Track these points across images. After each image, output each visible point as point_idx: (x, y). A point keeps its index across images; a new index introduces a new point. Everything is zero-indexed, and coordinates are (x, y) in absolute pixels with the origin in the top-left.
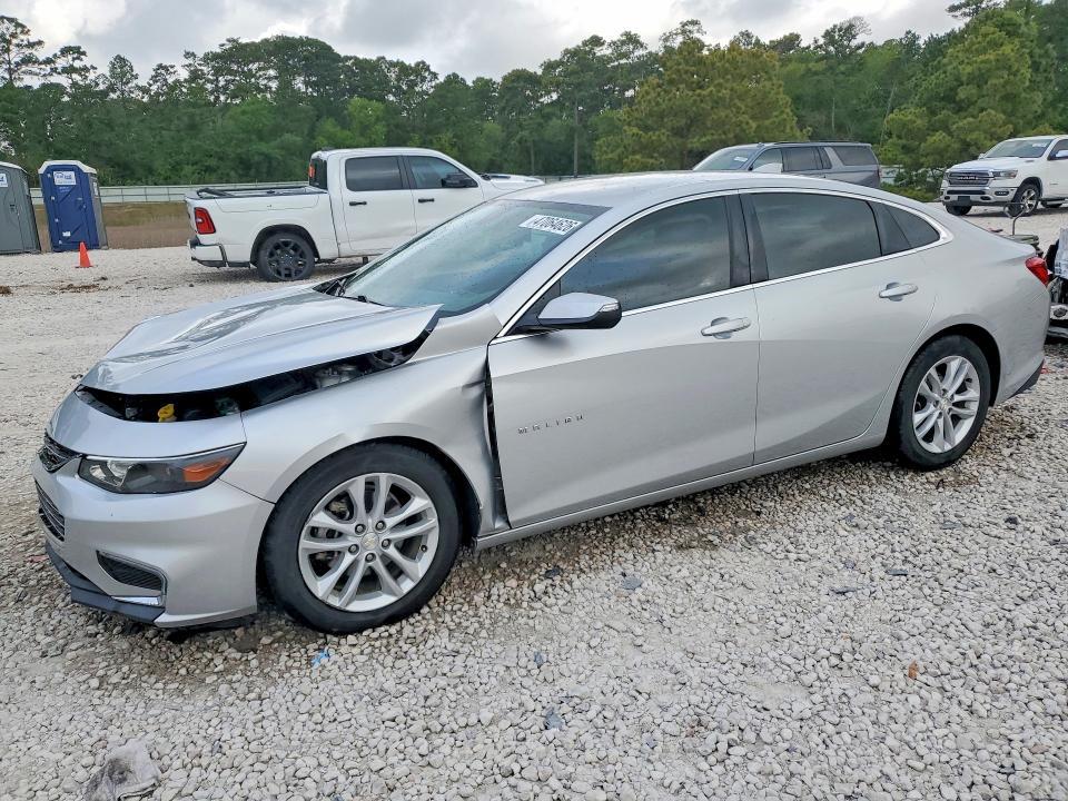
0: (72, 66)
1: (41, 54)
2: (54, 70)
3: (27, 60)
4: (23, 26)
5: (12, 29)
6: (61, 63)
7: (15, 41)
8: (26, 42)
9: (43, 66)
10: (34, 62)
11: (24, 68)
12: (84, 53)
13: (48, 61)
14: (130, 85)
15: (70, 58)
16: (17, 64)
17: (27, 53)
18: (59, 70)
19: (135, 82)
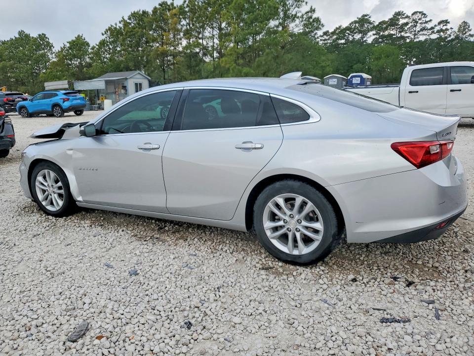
0: (442, 29)
1: (429, 26)
2: (433, 32)
3: (423, 29)
4: (425, 14)
5: (420, 17)
6: (438, 28)
7: (420, 22)
8: (424, 21)
9: (429, 31)
10: (426, 30)
11: (421, 33)
12: (449, 23)
13: (432, 28)
14: (466, 34)
15: (442, 25)
16: (419, 31)
17: (423, 26)
18: (435, 32)
19: (470, 32)
